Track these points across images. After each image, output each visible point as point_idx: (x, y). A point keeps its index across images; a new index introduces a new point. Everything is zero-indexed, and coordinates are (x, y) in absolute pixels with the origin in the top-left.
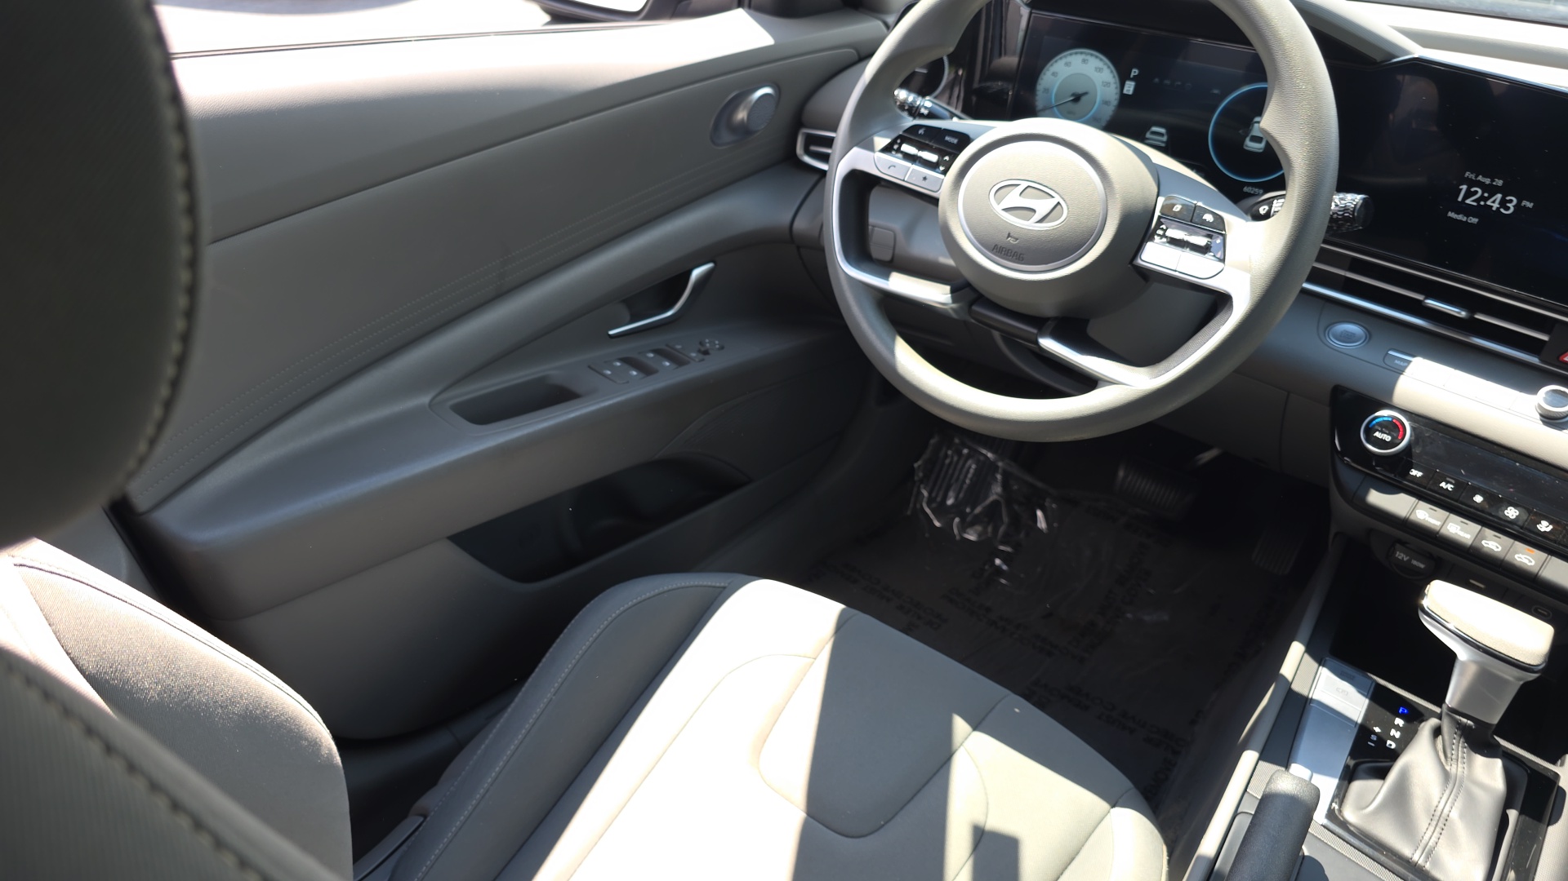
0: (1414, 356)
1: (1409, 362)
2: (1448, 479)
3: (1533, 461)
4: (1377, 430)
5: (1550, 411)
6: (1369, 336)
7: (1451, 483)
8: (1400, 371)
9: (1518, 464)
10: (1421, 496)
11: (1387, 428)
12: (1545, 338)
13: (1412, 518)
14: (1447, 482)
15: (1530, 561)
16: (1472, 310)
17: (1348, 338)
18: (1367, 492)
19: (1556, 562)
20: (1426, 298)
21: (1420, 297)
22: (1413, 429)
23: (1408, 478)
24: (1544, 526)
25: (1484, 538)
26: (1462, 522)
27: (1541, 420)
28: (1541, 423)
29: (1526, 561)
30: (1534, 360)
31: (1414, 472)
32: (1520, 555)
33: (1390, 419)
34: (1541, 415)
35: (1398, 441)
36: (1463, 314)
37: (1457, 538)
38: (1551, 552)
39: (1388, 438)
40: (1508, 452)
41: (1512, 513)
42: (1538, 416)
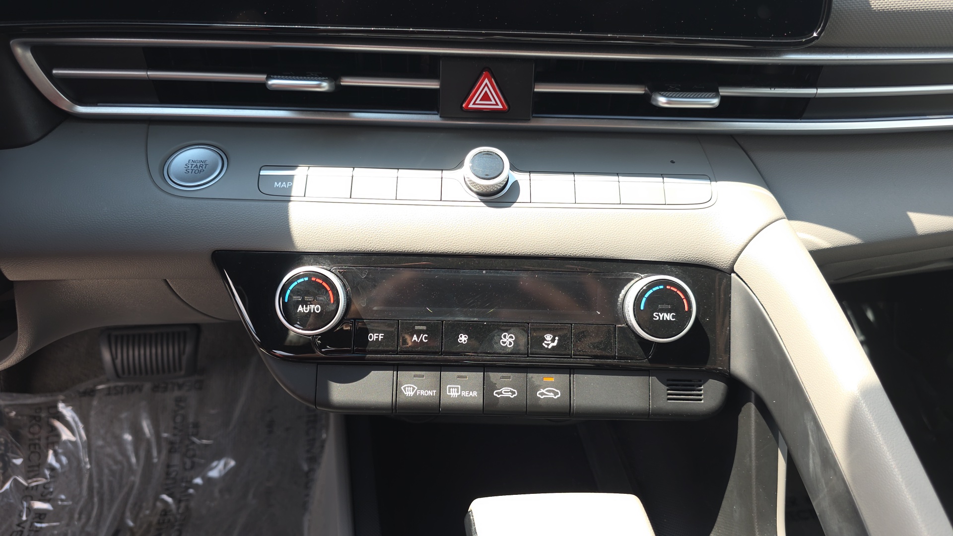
0: (293, 167)
1: (290, 178)
2: (417, 328)
3: (501, 260)
4: (298, 303)
5: (488, 186)
6: (225, 156)
7: (424, 332)
8: (286, 198)
9: (484, 272)
10: (397, 366)
11: (308, 293)
12: (434, 85)
13: (401, 399)
14: (419, 333)
15: (556, 394)
16: (333, 76)
17: (198, 171)
18: (326, 390)
19: (581, 379)
20: (269, 78)
21: (260, 77)
22: (342, 276)
23: (368, 348)
24: (550, 341)
25: (494, 387)
26: (459, 377)
27: (484, 202)
28: (482, 204)
29: (551, 395)
30: (433, 119)
31: (373, 337)
32: (542, 391)
33: (306, 279)
34: (478, 194)
35: (333, 308)
36: (325, 86)
37: (463, 401)
38: (571, 370)
39: (315, 308)
40: (465, 260)
41: (507, 340)
42: (476, 198)
